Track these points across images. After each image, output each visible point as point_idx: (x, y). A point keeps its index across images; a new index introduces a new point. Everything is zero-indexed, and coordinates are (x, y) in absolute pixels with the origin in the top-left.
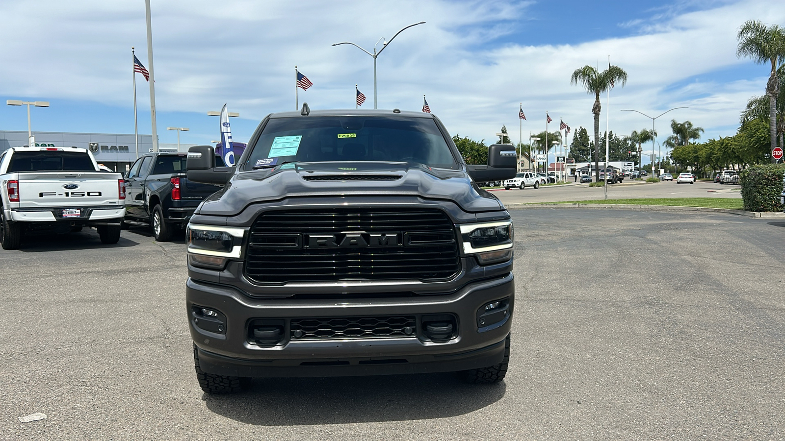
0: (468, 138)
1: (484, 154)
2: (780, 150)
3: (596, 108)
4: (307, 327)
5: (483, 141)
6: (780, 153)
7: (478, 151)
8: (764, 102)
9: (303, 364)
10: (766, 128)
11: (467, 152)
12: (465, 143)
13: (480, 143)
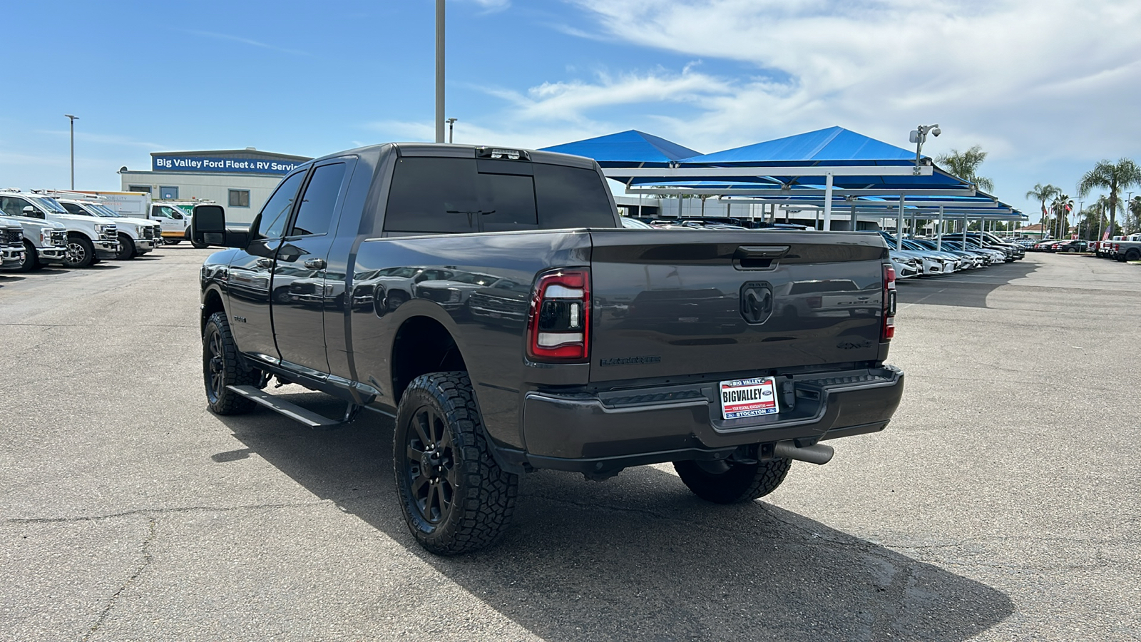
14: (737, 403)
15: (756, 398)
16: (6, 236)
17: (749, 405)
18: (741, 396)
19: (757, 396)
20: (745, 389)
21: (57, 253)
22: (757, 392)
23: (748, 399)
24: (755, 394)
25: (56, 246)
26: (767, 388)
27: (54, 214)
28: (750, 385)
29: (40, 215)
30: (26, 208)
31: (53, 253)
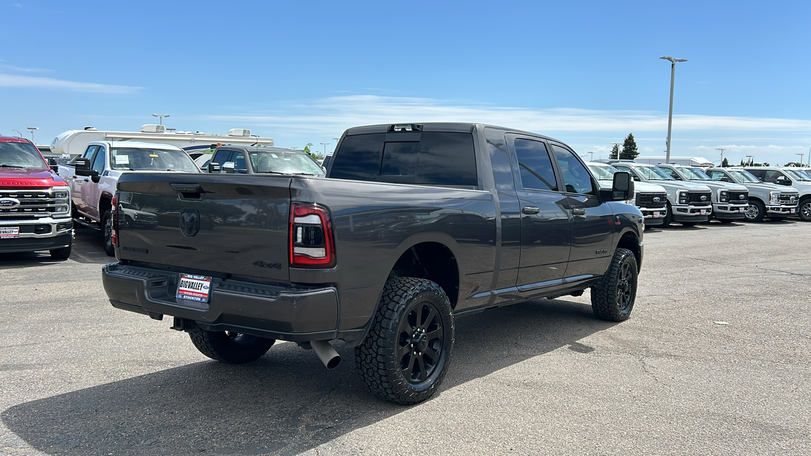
14: (187, 289)
15: (198, 289)
16: (727, 196)
17: (193, 292)
18: (191, 285)
19: (200, 288)
20: (194, 281)
21: (781, 209)
22: (200, 285)
23: (194, 289)
24: (199, 286)
25: (781, 205)
26: (207, 284)
27: (799, 182)
28: (196, 280)
29: (788, 183)
30: (780, 178)
31: (778, 209)
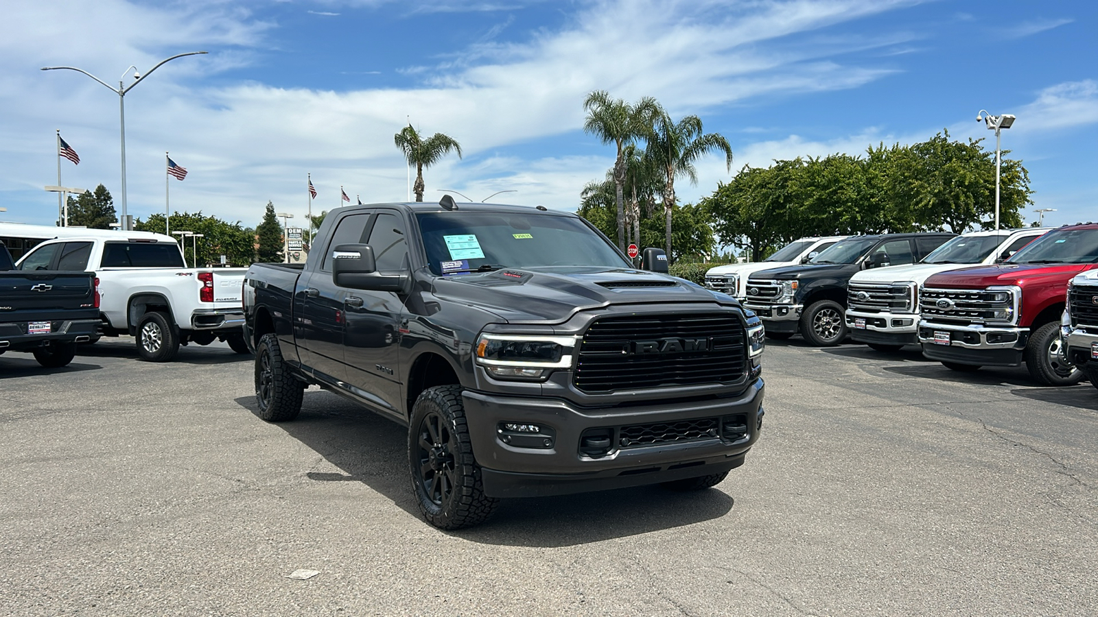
0: (215, 218)
1: (240, 241)
2: (635, 248)
3: (418, 187)
4: (633, 434)
5: (238, 222)
6: (635, 250)
7: (231, 236)
8: (608, 189)
9: (622, 474)
10: (603, 220)
11: (215, 236)
12: (212, 224)
13: (234, 224)
